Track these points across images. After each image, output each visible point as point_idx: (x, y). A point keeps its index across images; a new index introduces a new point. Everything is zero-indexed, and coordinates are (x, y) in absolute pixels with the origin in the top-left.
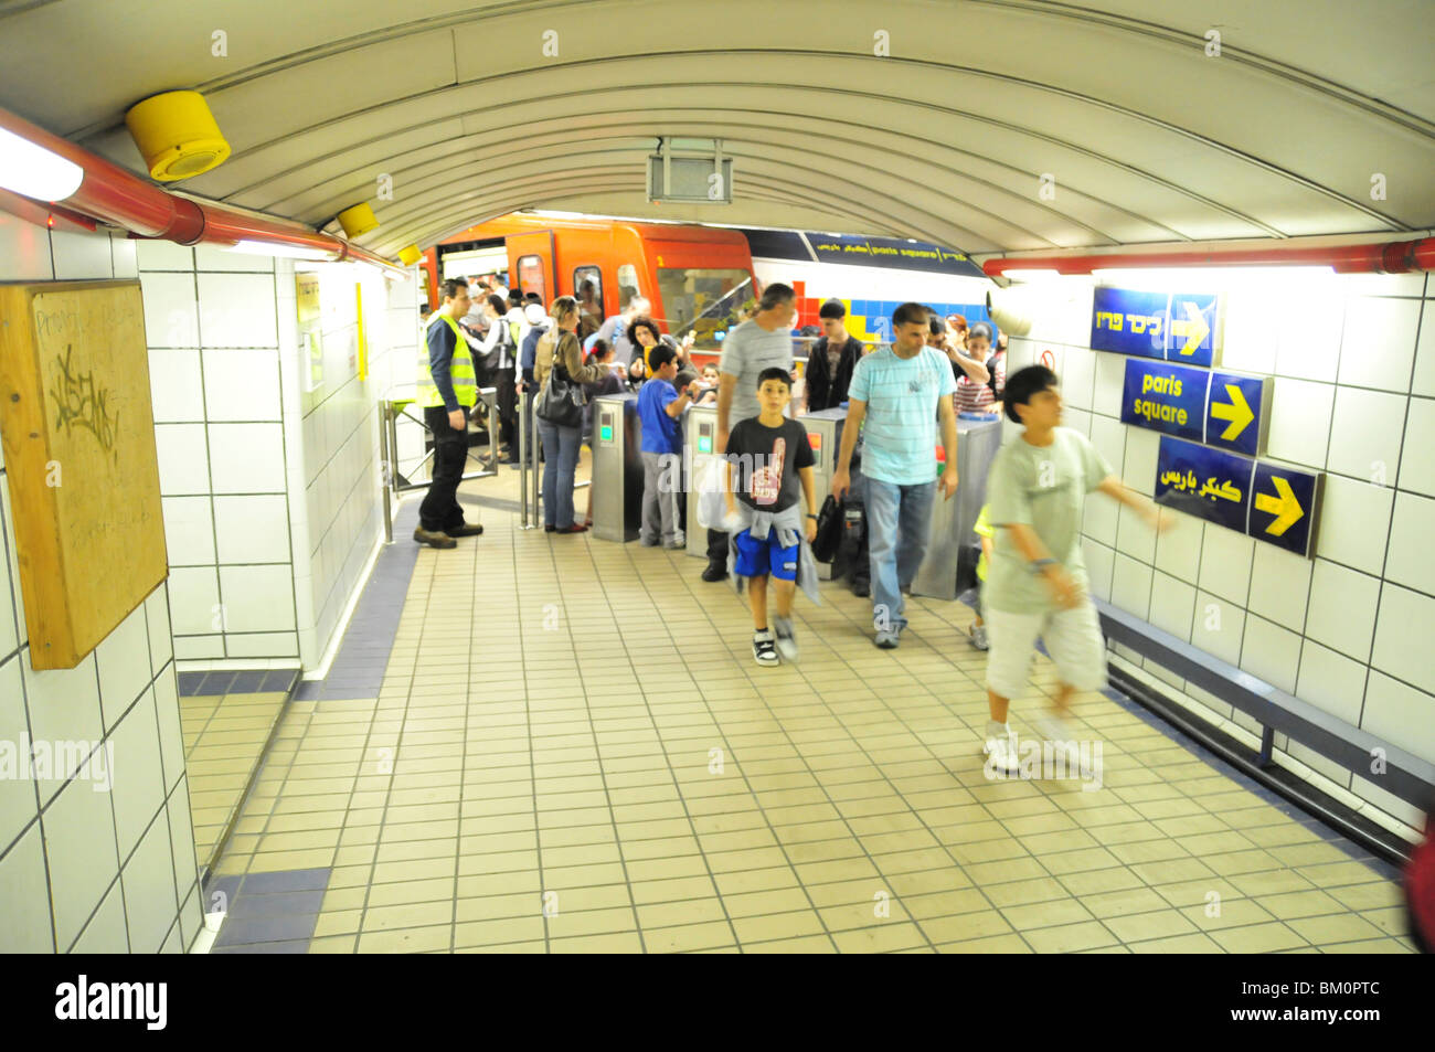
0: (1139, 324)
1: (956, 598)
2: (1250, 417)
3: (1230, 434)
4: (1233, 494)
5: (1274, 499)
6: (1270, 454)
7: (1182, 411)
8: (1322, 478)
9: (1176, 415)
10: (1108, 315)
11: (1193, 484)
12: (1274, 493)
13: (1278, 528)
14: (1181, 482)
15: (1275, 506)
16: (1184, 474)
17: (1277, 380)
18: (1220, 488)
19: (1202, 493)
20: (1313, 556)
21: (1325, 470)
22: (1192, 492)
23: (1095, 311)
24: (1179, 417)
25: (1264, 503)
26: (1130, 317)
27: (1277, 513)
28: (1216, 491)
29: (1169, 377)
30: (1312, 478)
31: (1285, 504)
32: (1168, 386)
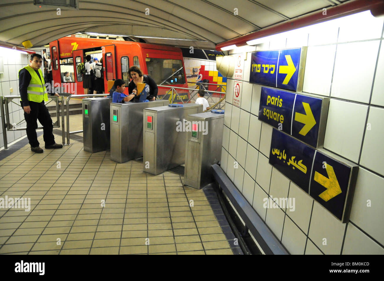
0: (266, 68)
1: (200, 189)
2: (314, 123)
3: (304, 132)
4: (303, 169)
5: (325, 178)
6: (325, 147)
7: (282, 116)
8: (356, 170)
9: (279, 117)
10: (256, 65)
11: (285, 158)
12: (324, 173)
13: (327, 196)
14: (280, 155)
15: (325, 182)
16: (281, 151)
17: (331, 100)
18: (297, 163)
19: (289, 164)
20: (347, 220)
21: (358, 164)
22: (284, 162)
23: (252, 64)
24: (281, 119)
25: (319, 178)
26: (264, 66)
27: (326, 186)
28: (295, 164)
29: (277, 97)
30: (349, 169)
31: (331, 183)
32: (277, 101)
